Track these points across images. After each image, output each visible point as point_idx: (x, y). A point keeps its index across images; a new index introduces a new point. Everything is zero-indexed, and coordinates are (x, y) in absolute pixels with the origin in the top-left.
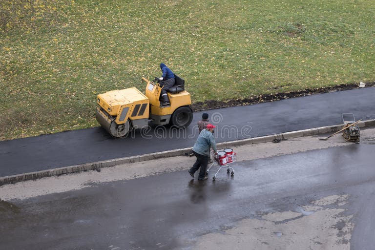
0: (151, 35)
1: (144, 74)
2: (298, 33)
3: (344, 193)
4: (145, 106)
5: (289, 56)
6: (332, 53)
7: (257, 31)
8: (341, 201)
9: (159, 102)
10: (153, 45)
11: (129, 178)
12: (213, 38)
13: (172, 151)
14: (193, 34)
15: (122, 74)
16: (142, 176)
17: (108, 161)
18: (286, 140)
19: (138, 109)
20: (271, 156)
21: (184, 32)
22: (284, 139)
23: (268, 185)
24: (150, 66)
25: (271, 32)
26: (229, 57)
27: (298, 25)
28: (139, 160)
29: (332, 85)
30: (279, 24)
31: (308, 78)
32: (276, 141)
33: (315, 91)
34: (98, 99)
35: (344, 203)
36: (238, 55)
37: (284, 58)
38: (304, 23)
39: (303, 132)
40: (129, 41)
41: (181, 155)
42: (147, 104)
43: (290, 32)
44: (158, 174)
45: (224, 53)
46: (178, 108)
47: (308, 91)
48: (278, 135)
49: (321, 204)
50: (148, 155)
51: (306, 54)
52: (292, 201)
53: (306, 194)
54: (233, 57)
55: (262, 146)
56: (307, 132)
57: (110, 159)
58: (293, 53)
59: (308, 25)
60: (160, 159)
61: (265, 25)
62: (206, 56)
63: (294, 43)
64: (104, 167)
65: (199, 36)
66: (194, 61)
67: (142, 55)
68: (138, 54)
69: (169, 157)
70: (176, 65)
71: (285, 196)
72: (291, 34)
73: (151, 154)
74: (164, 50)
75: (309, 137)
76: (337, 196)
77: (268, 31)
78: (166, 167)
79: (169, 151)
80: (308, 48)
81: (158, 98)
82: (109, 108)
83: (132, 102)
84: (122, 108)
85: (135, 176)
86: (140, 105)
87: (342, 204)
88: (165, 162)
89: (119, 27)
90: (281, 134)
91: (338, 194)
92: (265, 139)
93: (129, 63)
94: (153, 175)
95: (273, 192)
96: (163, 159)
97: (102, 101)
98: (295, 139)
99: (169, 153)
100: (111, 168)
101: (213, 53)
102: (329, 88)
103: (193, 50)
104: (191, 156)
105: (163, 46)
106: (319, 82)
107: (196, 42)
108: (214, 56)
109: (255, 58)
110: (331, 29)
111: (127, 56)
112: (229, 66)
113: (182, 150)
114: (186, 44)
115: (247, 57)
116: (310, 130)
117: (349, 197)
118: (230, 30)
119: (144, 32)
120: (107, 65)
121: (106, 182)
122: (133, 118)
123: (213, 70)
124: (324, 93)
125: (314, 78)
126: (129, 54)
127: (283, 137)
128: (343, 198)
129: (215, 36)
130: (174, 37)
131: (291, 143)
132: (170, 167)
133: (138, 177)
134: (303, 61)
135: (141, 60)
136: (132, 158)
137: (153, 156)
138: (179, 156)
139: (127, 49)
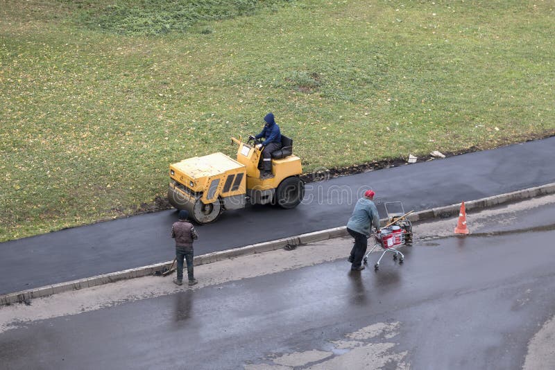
0: (98, 98)
1: (89, 156)
2: (315, 87)
3: (393, 320)
4: (240, 176)
5: (304, 121)
6: (366, 114)
7: (255, 86)
8: (390, 332)
9: (258, 172)
10: (101, 113)
11: (75, 312)
12: (190, 98)
13: (136, 269)
14: (161, 95)
15: (56, 159)
16: (93, 309)
17: (42, 289)
18: (305, 245)
19: (232, 181)
20: (283, 270)
21: (146, 92)
22: (301, 243)
23: (281, 312)
24: (98, 145)
25: (275, 87)
26: (214, 126)
27: (315, 75)
28: (89, 284)
29: (368, 162)
30: (285, 75)
31: (333, 151)
32: (290, 247)
33: (344, 171)
34: (172, 171)
35: (394, 334)
36: (228, 122)
37: (295, 124)
38: (323, 71)
39: (328, 232)
40: (65, 109)
41: (149, 275)
42: (243, 174)
43: (304, 86)
44: (116, 304)
45: (208, 120)
46: (285, 179)
47: (334, 171)
48: (292, 238)
49: (361, 337)
50: (100, 276)
51: (328, 118)
52: (318, 334)
53: (337, 324)
54: (221, 126)
55: (270, 255)
56: (333, 232)
57: (45, 285)
58: (310, 115)
59: (329, 75)
60: (120, 282)
61: (267, 77)
62: (180, 126)
63: (311, 102)
64: (35, 298)
65: (168, 98)
66: (163, 134)
67: (86, 129)
68: (80, 126)
69: (133, 278)
70: (138, 141)
71: (307, 328)
72: (306, 88)
73: (105, 276)
74: (119, 119)
75: (338, 239)
76: (383, 324)
77: (271, 86)
78: (128, 293)
79: (131, 270)
80: (330, 109)
81: (257, 165)
82: (191, 182)
83: (222, 171)
84: (210, 181)
85: (83, 310)
86: (234, 175)
87: (391, 337)
88: (126, 286)
89: (50, 88)
90: (296, 237)
91: (384, 322)
92: (274, 245)
93: (67, 142)
94: (110, 305)
95: (288, 323)
96: (123, 281)
97: (179, 173)
98: (317, 243)
99: (132, 272)
100: (45, 298)
101: (191, 122)
102: (364, 166)
103: (161, 117)
104: (165, 275)
105: (117, 114)
106: (349, 158)
107: (165, 106)
108: (193, 126)
109: (253, 126)
110: (363, 79)
111: (63, 131)
112: (216, 140)
113: (151, 266)
114: (150, 110)
115: (241, 125)
116: (339, 228)
117: (401, 325)
118: (215, 86)
119: (86, 94)
120: (34, 145)
121: (40, 320)
122: (224, 195)
123: (192, 147)
124: (358, 173)
125: (341, 152)
126: (67, 128)
127: (300, 242)
128: (392, 327)
129: (193, 96)
130: (132, 99)
131: (312, 249)
132: (135, 293)
133: (86, 310)
134: (324, 128)
135: (85, 135)
136: (76, 282)
137: (109, 277)
138: (147, 275)
139: (63, 121)
